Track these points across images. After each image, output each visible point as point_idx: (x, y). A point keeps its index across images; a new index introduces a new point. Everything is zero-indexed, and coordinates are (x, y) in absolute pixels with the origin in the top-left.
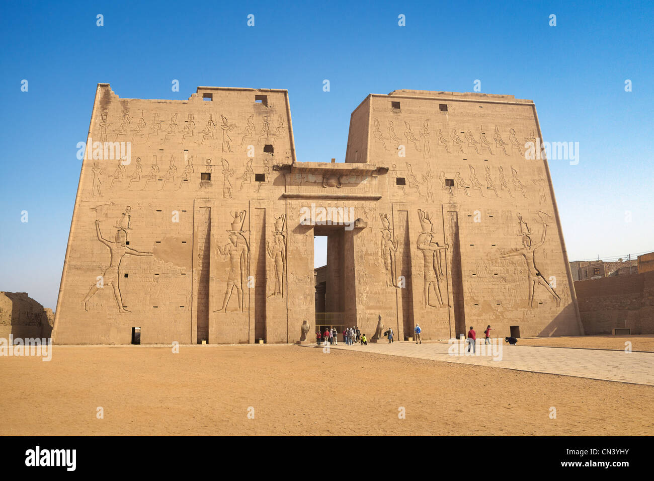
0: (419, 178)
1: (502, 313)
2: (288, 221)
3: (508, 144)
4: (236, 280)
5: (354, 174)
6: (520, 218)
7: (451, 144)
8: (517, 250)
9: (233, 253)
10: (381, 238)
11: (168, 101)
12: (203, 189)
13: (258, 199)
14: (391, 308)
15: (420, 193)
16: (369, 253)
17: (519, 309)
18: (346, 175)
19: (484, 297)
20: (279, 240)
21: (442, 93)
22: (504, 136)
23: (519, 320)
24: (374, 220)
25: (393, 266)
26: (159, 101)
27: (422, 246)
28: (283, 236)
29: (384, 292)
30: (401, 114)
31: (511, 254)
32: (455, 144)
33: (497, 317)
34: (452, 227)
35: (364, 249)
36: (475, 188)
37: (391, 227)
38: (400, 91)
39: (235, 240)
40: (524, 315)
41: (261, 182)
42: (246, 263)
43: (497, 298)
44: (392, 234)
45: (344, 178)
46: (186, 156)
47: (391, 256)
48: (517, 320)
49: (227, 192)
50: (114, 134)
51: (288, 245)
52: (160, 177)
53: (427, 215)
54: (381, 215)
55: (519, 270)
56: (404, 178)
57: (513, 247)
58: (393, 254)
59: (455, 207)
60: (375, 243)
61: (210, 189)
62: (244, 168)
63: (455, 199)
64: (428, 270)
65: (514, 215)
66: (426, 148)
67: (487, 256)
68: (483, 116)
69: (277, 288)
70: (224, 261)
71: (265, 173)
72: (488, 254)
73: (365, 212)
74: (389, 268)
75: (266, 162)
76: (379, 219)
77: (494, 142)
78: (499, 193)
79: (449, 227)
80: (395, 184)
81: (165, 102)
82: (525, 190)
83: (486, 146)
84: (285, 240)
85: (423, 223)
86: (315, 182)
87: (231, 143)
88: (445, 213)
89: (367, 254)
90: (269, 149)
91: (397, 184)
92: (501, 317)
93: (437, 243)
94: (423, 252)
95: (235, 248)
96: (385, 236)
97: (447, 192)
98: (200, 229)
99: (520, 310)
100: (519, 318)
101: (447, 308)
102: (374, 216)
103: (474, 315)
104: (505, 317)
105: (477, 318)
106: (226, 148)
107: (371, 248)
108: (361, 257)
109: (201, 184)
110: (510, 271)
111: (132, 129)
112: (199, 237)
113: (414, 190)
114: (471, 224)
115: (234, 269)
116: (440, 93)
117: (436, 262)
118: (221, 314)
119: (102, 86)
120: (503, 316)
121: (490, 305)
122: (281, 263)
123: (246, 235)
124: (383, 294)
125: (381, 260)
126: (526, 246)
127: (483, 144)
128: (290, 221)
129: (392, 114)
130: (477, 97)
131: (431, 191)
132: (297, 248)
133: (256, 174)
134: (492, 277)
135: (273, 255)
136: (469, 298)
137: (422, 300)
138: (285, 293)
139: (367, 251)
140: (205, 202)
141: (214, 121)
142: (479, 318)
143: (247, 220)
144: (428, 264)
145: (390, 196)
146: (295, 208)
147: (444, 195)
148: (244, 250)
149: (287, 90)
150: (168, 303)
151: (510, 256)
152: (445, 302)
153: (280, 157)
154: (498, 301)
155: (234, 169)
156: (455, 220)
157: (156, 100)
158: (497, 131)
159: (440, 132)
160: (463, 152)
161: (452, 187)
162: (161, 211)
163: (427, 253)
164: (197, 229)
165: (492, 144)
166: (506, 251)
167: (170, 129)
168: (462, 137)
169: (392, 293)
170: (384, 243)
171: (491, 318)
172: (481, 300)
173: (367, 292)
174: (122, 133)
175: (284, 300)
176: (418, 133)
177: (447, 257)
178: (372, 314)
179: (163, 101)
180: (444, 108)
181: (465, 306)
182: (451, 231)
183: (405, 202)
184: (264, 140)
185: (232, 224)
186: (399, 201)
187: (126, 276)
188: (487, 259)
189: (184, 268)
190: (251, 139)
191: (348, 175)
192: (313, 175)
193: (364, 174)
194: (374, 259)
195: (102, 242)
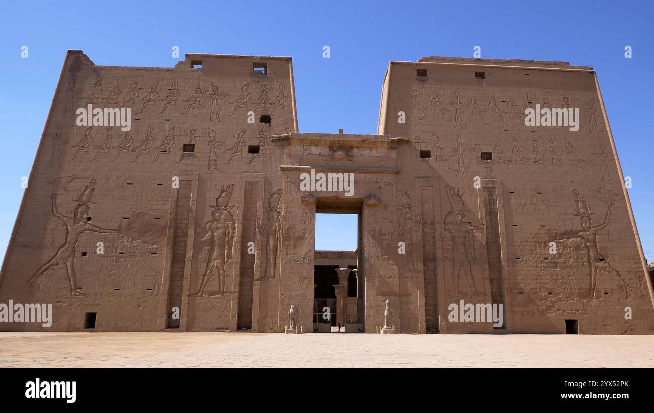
1: (554, 303)
4: (217, 261)
5: (366, 146)
8: (573, 231)
12: (184, 161)
13: (249, 173)
16: (384, 232)
18: (357, 147)
19: (530, 284)
21: (479, 60)
23: (576, 312)
24: (391, 196)
27: (451, 226)
29: (402, 277)
30: (427, 82)
33: (548, 308)
34: (489, 204)
35: (378, 228)
39: (219, 217)
40: (583, 307)
41: (255, 154)
42: (232, 242)
43: (548, 287)
45: (355, 150)
48: (574, 312)
51: (284, 222)
53: (458, 191)
55: (576, 254)
56: (430, 151)
57: (569, 228)
59: (492, 183)
60: (391, 222)
61: (192, 161)
63: (494, 174)
64: (458, 253)
65: (569, 192)
67: (534, 237)
68: (530, 84)
71: (260, 144)
73: (380, 188)
75: (262, 133)
78: (549, 167)
79: (486, 206)
80: (419, 157)
81: (145, 70)
85: (452, 201)
86: (320, 154)
89: (381, 234)
90: (265, 119)
91: (421, 157)
92: (553, 308)
93: (470, 223)
94: (453, 233)
95: (219, 226)
97: (483, 165)
98: (178, 203)
99: (578, 300)
102: (391, 191)
103: (519, 306)
104: (558, 308)
105: (521, 308)
107: (386, 227)
108: (373, 237)
109: (183, 156)
110: (563, 256)
112: (177, 213)
114: (514, 202)
115: (217, 248)
117: (468, 244)
120: (555, 307)
121: (538, 294)
123: (234, 211)
124: (400, 278)
126: (586, 227)
128: (287, 196)
129: (416, 82)
130: (522, 64)
132: (294, 226)
134: (541, 262)
136: (511, 286)
139: (381, 230)
140: (187, 175)
142: (524, 309)
143: (235, 195)
144: (457, 246)
145: (411, 170)
146: (294, 182)
147: (480, 170)
148: (229, 227)
150: (132, 286)
151: (564, 238)
153: (279, 128)
154: (549, 290)
156: (494, 197)
158: (546, 101)
161: (489, 161)
162: (132, 184)
163: (457, 234)
164: (174, 203)
166: (559, 232)
169: (412, 278)
171: (541, 309)
172: (526, 288)
173: (380, 277)
175: (276, 283)
180: (480, 75)
181: (506, 295)
183: (430, 177)
184: (261, 109)
185: (217, 199)
186: (422, 175)
187: (84, 254)
188: (534, 241)
189: (155, 246)
190: (245, 109)
191: (359, 147)
192: (317, 146)
193: (379, 145)
194: (389, 240)
195: (59, 217)
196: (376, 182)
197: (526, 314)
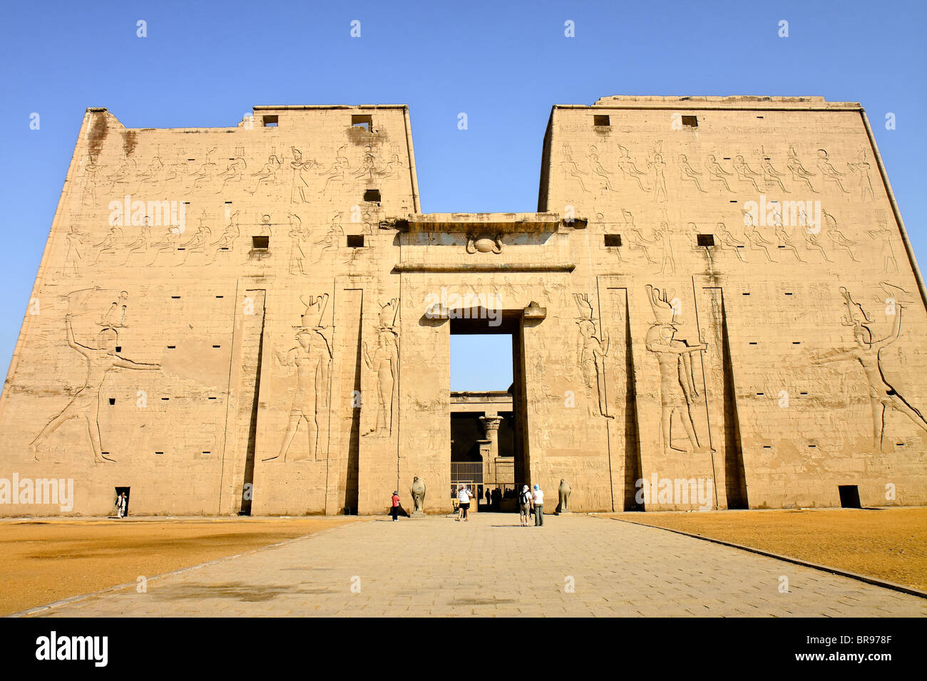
0: (647, 233)
1: (819, 461)
2: (404, 309)
3: (815, 175)
4: (305, 408)
5: (523, 230)
6: (847, 296)
7: (706, 177)
8: (843, 350)
9: (303, 362)
10: (575, 334)
11: (202, 130)
12: (255, 262)
13: (350, 275)
14: (597, 454)
15: (648, 259)
16: (554, 359)
17: (855, 455)
18: (509, 233)
19: (781, 433)
20: (387, 341)
21: (687, 99)
22: (807, 163)
23: (856, 474)
24: (563, 304)
25: (601, 382)
26: (187, 130)
27: (655, 347)
28: (394, 333)
29: (584, 426)
30: (610, 134)
31: (831, 358)
32: (714, 177)
33: (811, 469)
34: (714, 312)
35: (544, 353)
36: (755, 247)
37: (595, 315)
38: (608, 98)
39: (307, 342)
40: (866, 465)
41: (358, 248)
42: (326, 379)
43: (809, 436)
44: (597, 327)
45: (505, 237)
46: (228, 211)
47: (596, 364)
48: (852, 474)
49: (298, 265)
50: (108, 183)
51: (403, 348)
52: (182, 245)
53: (665, 294)
54: (576, 296)
55: (850, 385)
56: (619, 235)
57: (837, 346)
58: (599, 361)
59: (716, 280)
60: (565, 343)
61: (266, 261)
62: (328, 227)
63: (718, 267)
64: (670, 388)
65: (835, 291)
66: (658, 186)
67: (784, 361)
68: (766, 131)
69: (381, 419)
70: (286, 376)
71: (364, 233)
72: (785, 358)
73: (546, 293)
74: (593, 384)
75: (367, 216)
76: (573, 302)
77: (788, 172)
78: (802, 254)
79: (709, 315)
80: (603, 245)
81: (197, 132)
82: (853, 249)
83: (772, 178)
84: (398, 341)
85: (657, 309)
86: (454, 245)
87: (305, 189)
88: (699, 290)
89: (549, 361)
90: (372, 196)
91: (606, 245)
92: (818, 469)
93: (685, 341)
94: (658, 357)
95: (306, 355)
96: (584, 329)
97: (701, 255)
98: (246, 324)
99: (857, 456)
100: (856, 472)
101: (709, 452)
102: (563, 297)
103: (764, 465)
104: (827, 469)
105: (769, 470)
106: (298, 198)
107: (558, 351)
108: (539, 366)
109: (251, 253)
110: (831, 387)
111: (139, 173)
112: (244, 338)
113: (639, 253)
114: (750, 308)
115: (304, 389)
116: (683, 99)
117: (683, 373)
118: (275, 464)
119: (93, 111)
120: (822, 467)
121: (794, 448)
122: (388, 378)
123: (327, 333)
124: (580, 428)
125: (577, 372)
126: (863, 344)
127: (768, 177)
128: (406, 308)
129: (594, 134)
130: (752, 103)
131: (670, 254)
132: (419, 354)
133: (348, 236)
134: (797, 398)
135: (374, 364)
136: (751, 435)
137: (657, 439)
138: (395, 428)
139: (549, 356)
140: (257, 282)
141: (279, 156)
142: (774, 471)
143: (329, 310)
144: (668, 377)
145: (593, 265)
146: (417, 288)
147: (697, 261)
148: (322, 357)
149: (406, 105)
150: (181, 446)
151: (830, 361)
152: (705, 442)
153: (393, 207)
154: (811, 440)
155: (310, 229)
156: (720, 302)
157: (182, 130)
158: (793, 156)
159: (685, 160)
160: (729, 189)
161: (709, 247)
162: (179, 297)
163: (665, 358)
164: (241, 325)
165: (784, 175)
166: (822, 352)
167: (202, 172)
168: (727, 166)
169: (599, 427)
170: (581, 341)
171: (798, 469)
172: (775, 439)
173: (550, 427)
174: (122, 181)
175: (393, 440)
176: (645, 161)
177: (705, 364)
178: (560, 464)
179: (194, 130)
180: (690, 121)
181: (744, 449)
182: (713, 320)
183: (620, 275)
184: (365, 182)
185: (302, 316)
186: (609, 272)
187: (112, 401)
188: (783, 367)
189: (214, 388)
190: (341, 182)
191: (512, 232)
192: (448, 233)
193: (542, 230)
194: (562, 370)
195: (75, 348)
196: (540, 284)
197: (777, 478)
